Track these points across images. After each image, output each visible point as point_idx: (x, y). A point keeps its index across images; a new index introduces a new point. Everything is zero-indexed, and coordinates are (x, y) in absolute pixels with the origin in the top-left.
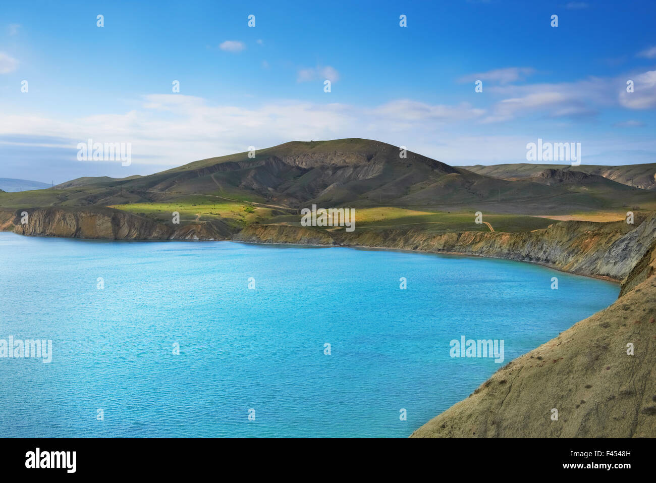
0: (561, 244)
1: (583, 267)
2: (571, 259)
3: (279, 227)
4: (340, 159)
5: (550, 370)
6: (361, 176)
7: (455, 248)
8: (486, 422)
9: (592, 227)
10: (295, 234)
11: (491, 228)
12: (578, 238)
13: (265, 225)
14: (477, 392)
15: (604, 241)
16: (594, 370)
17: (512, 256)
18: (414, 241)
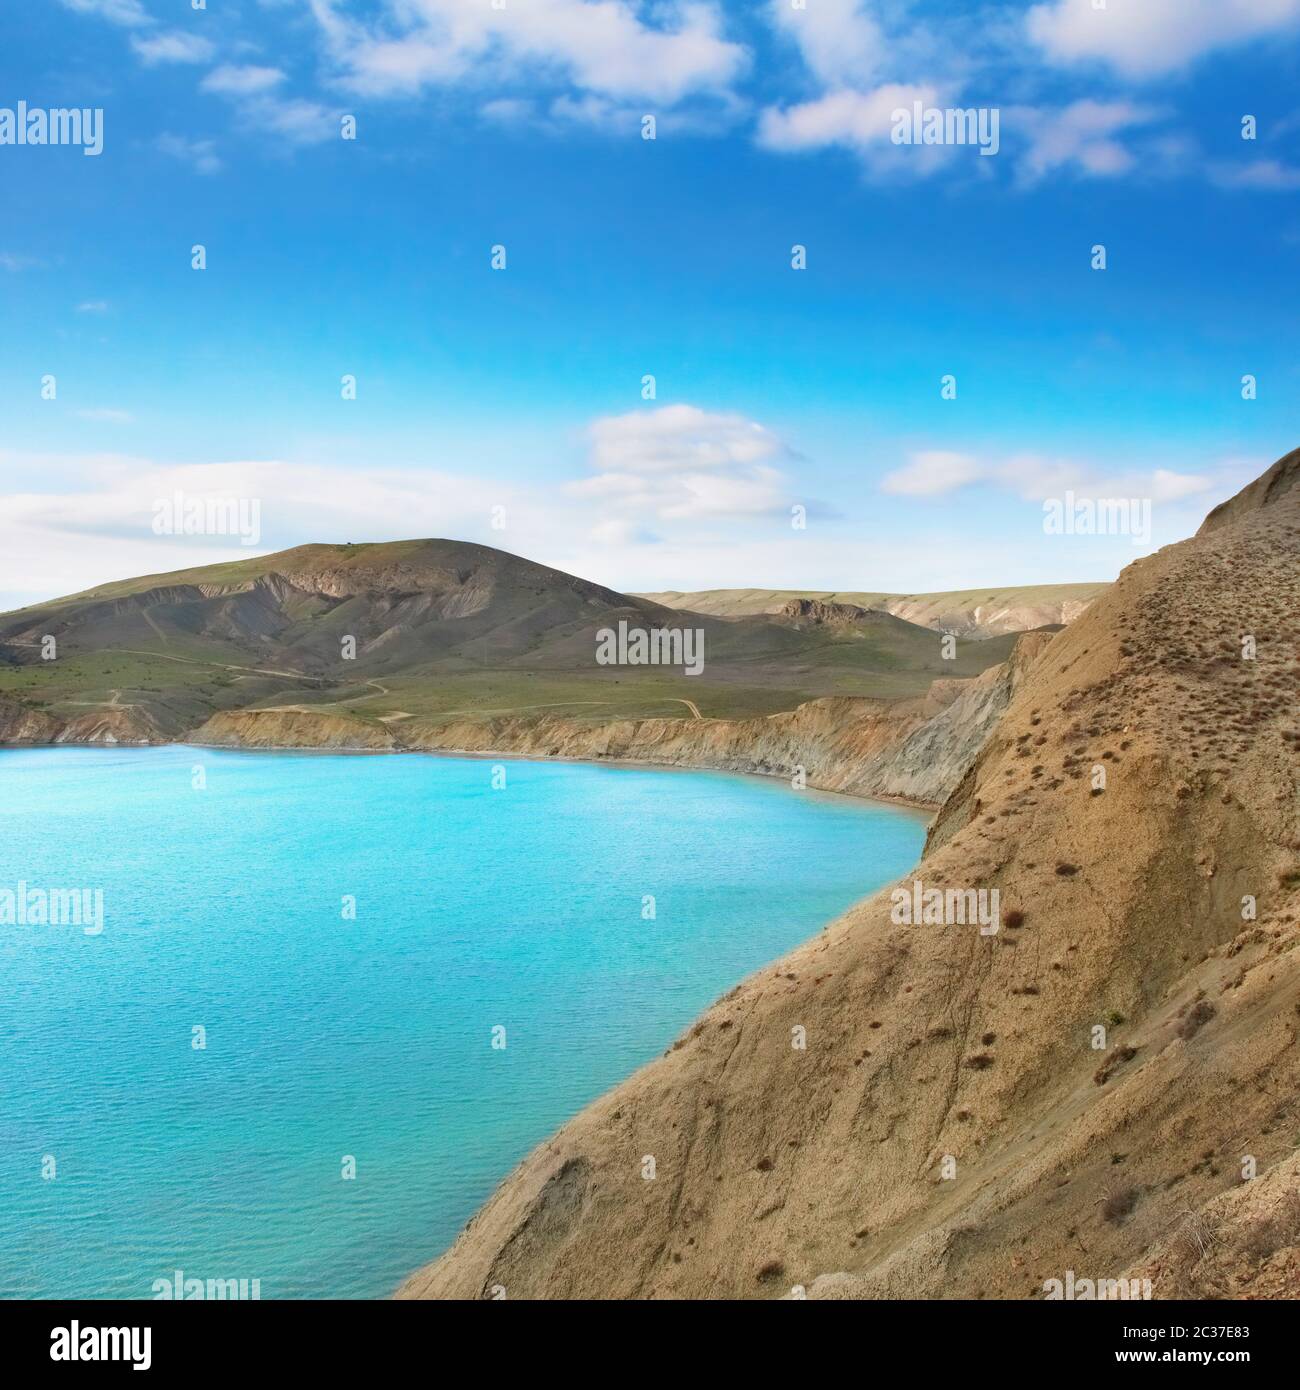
0: (821, 739)
1: (860, 782)
2: (839, 768)
3: (284, 715)
4: (405, 579)
5: (810, 998)
6: (448, 612)
7: (630, 751)
8: (697, 1102)
9: (873, 707)
10: (316, 729)
11: (696, 711)
12: (851, 728)
13: (255, 711)
14: (679, 1046)
15: (894, 733)
16: (885, 994)
17: (734, 763)
18: (552, 737)
